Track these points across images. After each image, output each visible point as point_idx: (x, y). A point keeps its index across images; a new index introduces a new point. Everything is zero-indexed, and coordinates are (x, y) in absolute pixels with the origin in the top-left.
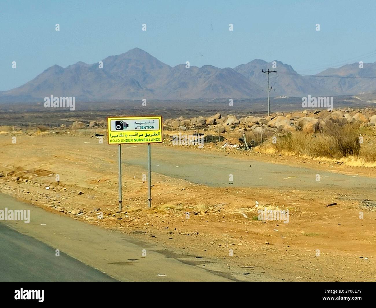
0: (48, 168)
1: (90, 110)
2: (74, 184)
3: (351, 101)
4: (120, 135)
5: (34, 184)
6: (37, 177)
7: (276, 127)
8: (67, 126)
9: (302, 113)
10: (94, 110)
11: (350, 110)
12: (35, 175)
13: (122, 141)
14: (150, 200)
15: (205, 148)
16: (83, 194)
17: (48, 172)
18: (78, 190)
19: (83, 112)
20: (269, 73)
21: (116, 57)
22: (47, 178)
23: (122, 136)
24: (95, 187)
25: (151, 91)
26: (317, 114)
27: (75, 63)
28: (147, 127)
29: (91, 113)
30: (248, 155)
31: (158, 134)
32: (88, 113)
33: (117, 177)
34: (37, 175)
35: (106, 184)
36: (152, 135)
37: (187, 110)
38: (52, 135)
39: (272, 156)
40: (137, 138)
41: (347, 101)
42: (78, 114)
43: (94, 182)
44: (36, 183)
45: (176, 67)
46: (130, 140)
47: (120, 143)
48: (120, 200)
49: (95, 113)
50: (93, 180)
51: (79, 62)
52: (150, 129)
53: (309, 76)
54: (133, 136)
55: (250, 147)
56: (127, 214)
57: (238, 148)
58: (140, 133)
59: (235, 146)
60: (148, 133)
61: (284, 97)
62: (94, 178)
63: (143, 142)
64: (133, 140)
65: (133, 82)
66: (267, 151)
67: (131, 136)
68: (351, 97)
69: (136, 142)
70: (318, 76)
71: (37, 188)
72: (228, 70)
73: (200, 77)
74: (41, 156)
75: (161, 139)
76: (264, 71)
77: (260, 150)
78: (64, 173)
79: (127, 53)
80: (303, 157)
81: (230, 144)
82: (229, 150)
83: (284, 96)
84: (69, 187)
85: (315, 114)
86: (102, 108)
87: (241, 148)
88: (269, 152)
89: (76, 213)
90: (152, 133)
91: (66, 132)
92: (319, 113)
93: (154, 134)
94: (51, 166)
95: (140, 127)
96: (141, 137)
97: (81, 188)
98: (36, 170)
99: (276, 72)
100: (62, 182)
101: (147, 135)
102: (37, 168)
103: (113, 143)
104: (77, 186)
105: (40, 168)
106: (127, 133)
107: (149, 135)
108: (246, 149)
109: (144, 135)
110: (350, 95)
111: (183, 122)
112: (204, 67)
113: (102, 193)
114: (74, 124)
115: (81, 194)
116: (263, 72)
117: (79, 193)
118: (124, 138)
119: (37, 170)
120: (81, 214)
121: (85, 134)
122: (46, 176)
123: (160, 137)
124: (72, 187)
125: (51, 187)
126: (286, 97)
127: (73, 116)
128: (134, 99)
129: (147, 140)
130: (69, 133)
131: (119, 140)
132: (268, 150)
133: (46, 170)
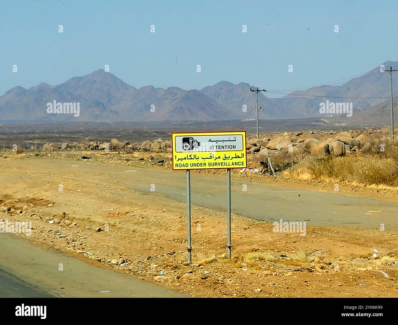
0: (44, 196)
1: (55, 132)
2: (86, 217)
3: (319, 123)
4: (189, 158)
5: (31, 216)
6: (33, 207)
7: (277, 149)
8: (37, 148)
9: (283, 135)
10: (59, 132)
11: (333, 132)
12: (30, 205)
13: (192, 166)
14: (230, 247)
15: (220, 172)
16: (102, 230)
17: (46, 201)
18: (93, 226)
19: (48, 134)
20: (258, 92)
21: (80, 78)
22: (47, 209)
23: (191, 159)
24: (116, 222)
25: (116, 113)
26: (299, 137)
27: (39, 84)
28: (226, 146)
29: (56, 135)
30: (277, 181)
31: (240, 156)
32: (53, 135)
33: (140, 209)
34: (33, 204)
35: (129, 218)
36: (232, 158)
37: (154, 132)
38: (31, 157)
39: (308, 182)
40: (212, 161)
41: (316, 124)
42: (42, 136)
43: (112, 215)
44: (34, 215)
45: (141, 89)
46: (203, 164)
47: (189, 167)
48: (189, 247)
49: (60, 135)
50: (109, 212)
51: (43, 83)
52: (229, 149)
53: (276, 99)
54: (207, 158)
55: (276, 171)
56: (200, 267)
57: (261, 173)
58: (216, 155)
59: (256, 170)
60: (228, 154)
61: (252, 120)
62: (110, 210)
63: (221, 167)
64: (207, 165)
65: (98, 104)
66: (300, 177)
67: (204, 159)
68: (319, 119)
69: (211, 167)
70: (285, 99)
71: (36, 221)
72: (194, 91)
73: (166, 99)
74: (30, 182)
75: (245, 164)
76: (253, 90)
77: (291, 175)
78: (66, 203)
79: (91, 74)
80: (352, 184)
81: (249, 168)
82: (251, 175)
83: (251, 118)
84: (80, 222)
85: (297, 136)
86: (66, 130)
87: (264, 173)
88: (303, 177)
89: (118, 263)
90: (232, 154)
91: (46, 154)
92: (301, 135)
93: (235, 157)
94: (46, 193)
95: (217, 146)
96: (218, 161)
97: (98, 224)
98: (29, 198)
99: (266, 91)
100: (69, 214)
101: (226, 158)
102: (31, 196)
103: (179, 168)
104: (90, 220)
105: (33, 197)
106: (198, 155)
107: (229, 158)
108: (271, 174)
109: (222, 157)
110: (318, 118)
111: (164, 144)
112: (170, 88)
113: (128, 230)
114: (44, 146)
115: (100, 231)
116: (251, 91)
117: (97, 229)
118: (195, 161)
119: (31, 199)
120: (125, 263)
121: (69, 156)
122: (46, 207)
123: (244, 160)
124: (85, 221)
125: (56, 220)
126: (253, 119)
127: (37, 138)
128: (98, 121)
129: (226, 164)
130: (50, 155)
131: (187, 165)
132: (302, 176)
133: (42, 198)
